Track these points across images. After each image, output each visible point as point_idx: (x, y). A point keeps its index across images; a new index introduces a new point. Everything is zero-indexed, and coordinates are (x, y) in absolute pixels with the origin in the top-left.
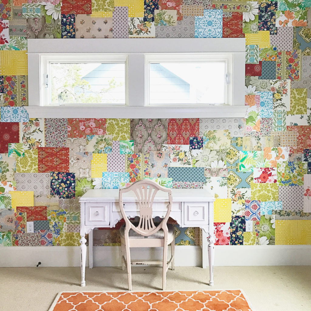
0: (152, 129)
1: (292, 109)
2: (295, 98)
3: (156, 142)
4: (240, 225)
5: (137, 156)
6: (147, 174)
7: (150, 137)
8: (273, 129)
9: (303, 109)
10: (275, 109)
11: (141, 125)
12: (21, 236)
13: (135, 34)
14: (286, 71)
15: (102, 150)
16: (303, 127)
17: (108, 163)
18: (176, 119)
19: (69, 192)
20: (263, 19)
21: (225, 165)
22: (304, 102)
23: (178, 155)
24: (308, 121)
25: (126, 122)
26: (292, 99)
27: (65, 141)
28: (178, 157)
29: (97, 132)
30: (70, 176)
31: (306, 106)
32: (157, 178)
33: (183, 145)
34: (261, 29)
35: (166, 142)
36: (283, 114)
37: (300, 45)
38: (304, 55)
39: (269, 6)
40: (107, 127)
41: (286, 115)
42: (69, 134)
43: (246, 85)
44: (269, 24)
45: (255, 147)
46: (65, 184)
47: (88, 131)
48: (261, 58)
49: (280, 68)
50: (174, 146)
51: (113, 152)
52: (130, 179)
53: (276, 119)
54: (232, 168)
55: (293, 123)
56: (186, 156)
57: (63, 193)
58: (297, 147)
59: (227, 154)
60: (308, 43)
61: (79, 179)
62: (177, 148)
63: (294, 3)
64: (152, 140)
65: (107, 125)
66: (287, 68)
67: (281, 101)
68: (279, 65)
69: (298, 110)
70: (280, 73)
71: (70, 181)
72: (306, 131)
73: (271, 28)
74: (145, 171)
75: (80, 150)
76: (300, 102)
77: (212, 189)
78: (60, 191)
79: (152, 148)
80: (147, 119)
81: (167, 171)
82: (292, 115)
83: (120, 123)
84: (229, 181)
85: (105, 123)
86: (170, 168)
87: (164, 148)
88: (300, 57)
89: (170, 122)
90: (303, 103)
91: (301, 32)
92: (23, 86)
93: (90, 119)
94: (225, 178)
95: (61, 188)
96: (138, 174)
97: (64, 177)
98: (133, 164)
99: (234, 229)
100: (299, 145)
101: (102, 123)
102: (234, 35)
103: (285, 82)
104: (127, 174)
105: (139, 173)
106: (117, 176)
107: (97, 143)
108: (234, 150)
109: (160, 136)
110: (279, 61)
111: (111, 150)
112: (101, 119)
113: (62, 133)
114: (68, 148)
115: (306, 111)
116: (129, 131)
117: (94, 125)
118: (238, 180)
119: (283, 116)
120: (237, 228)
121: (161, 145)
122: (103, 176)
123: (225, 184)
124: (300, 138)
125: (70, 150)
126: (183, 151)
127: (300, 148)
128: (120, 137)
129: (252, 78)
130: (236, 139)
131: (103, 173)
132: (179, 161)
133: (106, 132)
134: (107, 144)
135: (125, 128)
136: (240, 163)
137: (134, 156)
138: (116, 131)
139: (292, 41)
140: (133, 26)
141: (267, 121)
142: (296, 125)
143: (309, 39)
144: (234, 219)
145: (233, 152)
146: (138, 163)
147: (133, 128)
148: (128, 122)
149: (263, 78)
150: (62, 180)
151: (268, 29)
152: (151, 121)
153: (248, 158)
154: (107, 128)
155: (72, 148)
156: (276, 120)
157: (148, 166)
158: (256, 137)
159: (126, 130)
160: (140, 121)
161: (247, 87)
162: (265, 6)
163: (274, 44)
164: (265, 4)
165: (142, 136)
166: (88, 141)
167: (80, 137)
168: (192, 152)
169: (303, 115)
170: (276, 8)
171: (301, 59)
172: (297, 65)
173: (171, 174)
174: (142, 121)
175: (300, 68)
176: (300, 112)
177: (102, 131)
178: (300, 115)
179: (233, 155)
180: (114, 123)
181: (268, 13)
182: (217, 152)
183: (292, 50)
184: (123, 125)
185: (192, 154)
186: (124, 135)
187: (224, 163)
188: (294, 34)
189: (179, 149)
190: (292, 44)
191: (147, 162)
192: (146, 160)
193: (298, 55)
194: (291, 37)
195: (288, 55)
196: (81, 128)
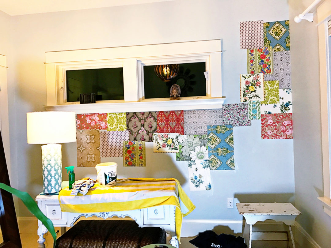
0: (144, 120)
1: (266, 99)
2: (268, 89)
3: (148, 131)
5: (133, 143)
6: (141, 158)
7: (143, 127)
8: (249, 117)
9: (276, 99)
10: (250, 100)
11: (135, 118)
14: (258, 66)
16: (276, 115)
18: (164, 111)
21: (207, 150)
22: (277, 92)
23: (167, 142)
24: (281, 109)
25: (123, 115)
26: (265, 90)
29: (100, 124)
31: (278, 96)
33: (170, 134)
35: (156, 131)
36: (257, 104)
37: (271, 42)
38: (275, 51)
40: (108, 120)
41: (260, 105)
42: (79, 126)
47: (93, 123)
49: (253, 64)
50: (163, 134)
52: (128, 163)
53: (251, 109)
54: (213, 153)
55: (267, 112)
56: (173, 142)
58: (271, 132)
59: (208, 140)
60: (278, 40)
64: (145, 129)
65: (108, 118)
66: (260, 64)
67: (255, 92)
68: (252, 61)
69: (271, 100)
70: (253, 68)
72: (280, 119)
74: (139, 156)
76: (273, 93)
77: (196, 171)
80: (140, 113)
82: (266, 105)
83: (119, 116)
84: (211, 164)
85: (106, 117)
87: (155, 137)
88: (271, 53)
89: (159, 114)
91: (271, 32)
93: (94, 114)
94: (207, 161)
98: (129, 150)
100: (274, 131)
101: (104, 117)
103: (258, 76)
105: (135, 157)
108: (214, 136)
109: (151, 126)
110: (252, 57)
112: (103, 114)
115: (279, 101)
116: (126, 123)
117: (98, 119)
118: (219, 163)
119: (257, 106)
121: (152, 133)
124: (274, 125)
126: (171, 138)
127: (274, 134)
128: (118, 128)
130: (216, 127)
132: (167, 147)
133: (108, 124)
135: (122, 120)
137: (131, 143)
138: (115, 123)
139: (263, 40)
141: (243, 111)
142: (270, 113)
143: (278, 36)
145: (214, 138)
146: (134, 149)
147: (129, 120)
148: (124, 116)
152: (143, 113)
155: (81, 138)
157: (142, 152)
159: (124, 122)
163: (246, 43)
165: (137, 126)
167: (87, 129)
168: (178, 139)
169: (276, 104)
171: (272, 55)
172: (269, 61)
174: (136, 114)
175: (271, 63)
176: (273, 102)
177: (104, 123)
178: (273, 104)
179: (213, 141)
180: (113, 116)
182: (200, 139)
183: (263, 47)
184: (121, 117)
185: (178, 140)
186: (122, 126)
187: (206, 148)
188: (265, 33)
189: (167, 137)
190: (264, 42)
191: (141, 148)
192: (140, 146)
193: (269, 51)
194: (262, 36)
195: (260, 52)
196: (87, 122)
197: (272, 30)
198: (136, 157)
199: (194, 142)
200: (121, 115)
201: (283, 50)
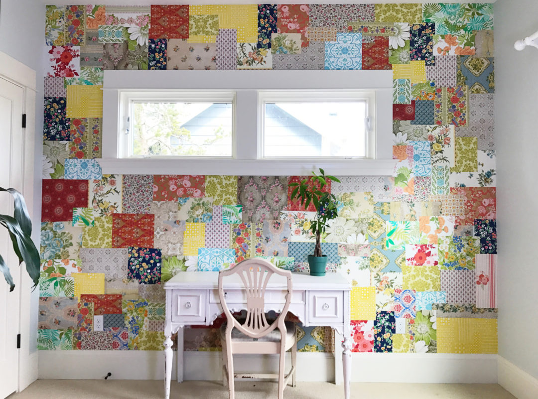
0: (266, 189)
1: (457, 165)
2: (460, 149)
3: (272, 207)
4: (387, 324)
5: (247, 226)
6: (259, 251)
7: (264, 201)
8: (432, 191)
9: (472, 164)
10: (434, 164)
11: (252, 185)
12: (86, 336)
13: (246, 64)
14: (447, 113)
15: (199, 217)
16: (473, 190)
17: (206, 236)
18: (299, 176)
19: (153, 276)
20: (416, 45)
21: (366, 240)
22: (474, 155)
23: (302, 226)
24: (479, 181)
25: (232, 180)
27: (149, 205)
28: (301, 228)
29: (193, 194)
30: (155, 252)
31: (476, 160)
32: (273, 257)
33: (308, 213)
34: (413, 58)
35: (286, 207)
36: (445, 172)
37: (466, 79)
38: (473, 92)
39: (423, 28)
41: (449, 173)
42: (155, 196)
43: (394, 132)
44: (424, 51)
45: (407, 216)
46: (147, 264)
47: (180, 192)
48: (414, 96)
49: (440, 110)
50: (296, 213)
51: (214, 221)
52: (237, 258)
53: (435, 178)
54: (375, 245)
55: (458, 184)
57: (145, 277)
58: (465, 216)
59: (369, 225)
60: (477, 77)
61: (167, 257)
62: (301, 216)
63: (458, 24)
64: (267, 204)
65: (206, 184)
66: (450, 110)
67: (442, 153)
68: (438, 106)
69: (466, 166)
70: (439, 116)
71: (154, 260)
72: (477, 195)
73: (426, 57)
74: (256, 247)
75: (169, 217)
76: (468, 155)
77: (348, 273)
78: (141, 274)
79: (266, 216)
80: (260, 177)
81: (287, 247)
82: (457, 173)
83: (224, 182)
84: (373, 263)
85: (204, 182)
86: (290, 243)
87: (283, 216)
88: (466, 95)
89: (292, 181)
90: (472, 156)
91: (467, 63)
92: (96, 132)
93: (184, 176)
94: (366, 259)
95: (141, 269)
96: (247, 251)
97: (146, 254)
98: (240, 238)
99: (380, 330)
100: (468, 214)
101: (199, 182)
102: (377, 66)
103: (448, 128)
104: (232, 251)
105: (249, 250)
106: (218, 254)
107: (192, 208)
108: (378, 219)
109: (277, 199)
110: (439, 100)
111: (211, 217)
112: (199, 177)
113: (146, 195)
114: (153, 215)
115: (476, 168)
116: (236, 193)
117: (189, 184)
118: (385, 261)
119: (444, 174)
120: (383, 328)
121: (278, 211)
122: (199, 254)
123: (367, 266)
124: (469, 204)
125: (156, 217)
126: (309, 220)
127: (469, 218)
128: (223, 200)
129: (402, 122)
130: (382, 205)
131: (199, 249)
132: (303, 234)
133: (205, 193)
134: (206, 210)
135: (230, 188)
136: (387, 237)
137: (242, 226)
138: (219, 192)
139: (456, 74)
140: (242, 54)
141: (423, 181)
142: (463, 186)
143: (478, 71)
144: (379, 316)
145: (377, 222)
146: (247, 235)
147: (241, 189)
148: (234, 181)
149: (417, 123)
150: (144, 258)
151: (423, 58)
152: (266, 179)
153: (398, 231)
154: (206, 188)
155: (159, 215)
156: (436, 180)
157: (261, 241)
158: (408, 202)
159: (232, 191)
160: (251, 179)
161: (396, 135)
162: (418, 28)
163: (431, 78)
164: (419, 26)
165: (254, 199)
166: (181, 205)
167: (169, 201)
169: (472, 173)
170: (433, 31)
171: (468, 98)
172: (463, 106)
173: (292, 252)
174: (253, 179)
175: (466, 110)
176: (469, 169)
177: (199, 192)
178: (469, 173)
179: (377, 227)
180: (216, 181)
181: (422, 37)
182: (355, 222)
183: (456, 86)
184: (228, 183)
186: (229, 198)
187: (364, 237)
188: (458, 65)
189: (303, 217)
190: (456, 78)
191: (259, 234)
192: (258, 232)
193: (464, 92)
194: (454, 68)
195: (450, 92)
196: (171, 188)
197: (468, 61)
198: (251, 248)
199: (346, 228)
200: (229, 180)
201: (485, 92)
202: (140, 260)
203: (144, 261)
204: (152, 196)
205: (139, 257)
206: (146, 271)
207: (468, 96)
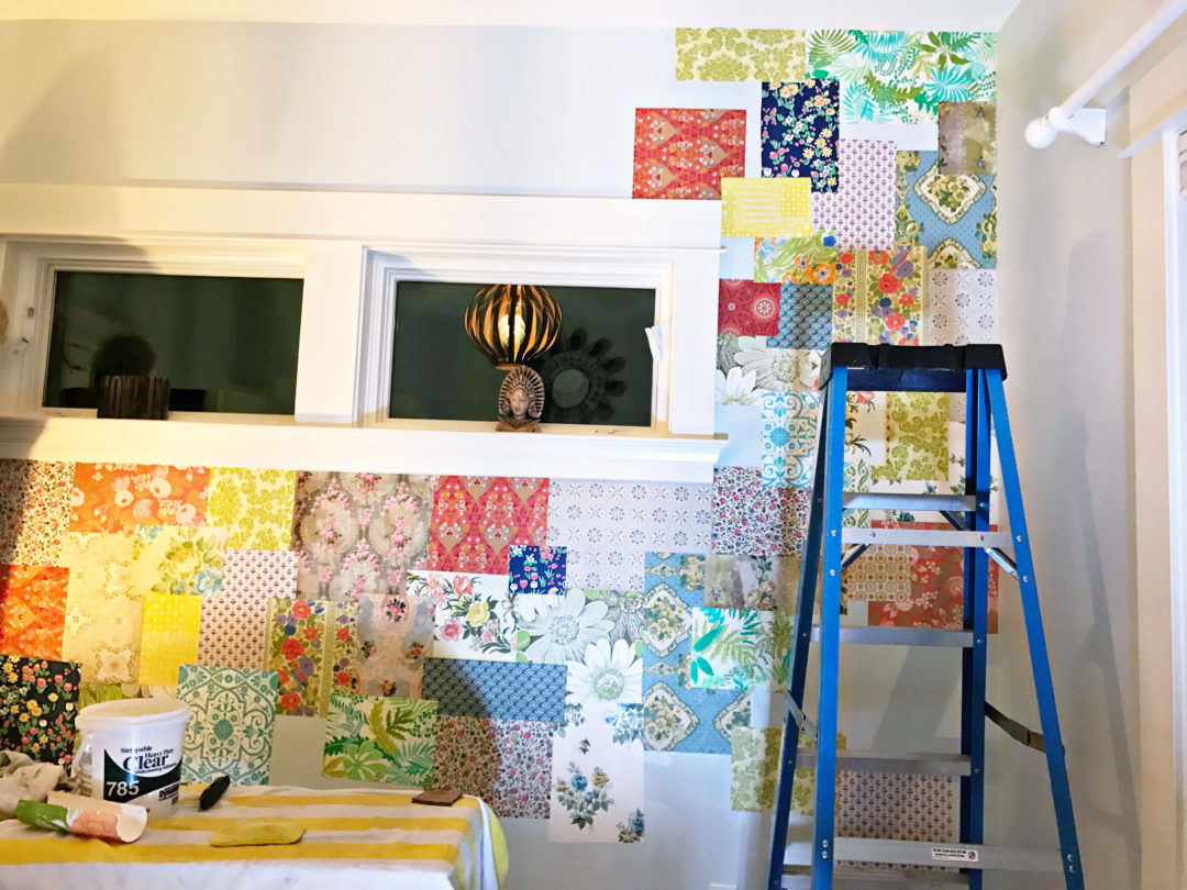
0: (373, 509)
1: (893, 460)
2: (902, 418)
3: (384, 559)
5: (313, 609)
6: (342, 679)
7: (364, 540)
9: (933, 460)
11: (335, 497)
14: (868, 320)
15: (187, 580)
17: (202, 632)
18: (465, 477)
19: (53, 736)
20: (788, 138)
21: (636, 658)
22: (938, 435)
23: (465, 614)
25: (281, 482)
26: (891, 421)
27: (57, 542)
28: (462, 620)
29: (174, 516)
30: (62, 673)
31: (945, 449)
32: (381, 698)
33: (485, 577)
34: (779, 171)
35: (423, 560)
36: (859, 478)
37: (922, 230)
38: (938, 264)
39: (808, 93)
40: (213, 499)
41: (870, 481)
42: (76, 518)
43: (720, 367)
44: (808, 154)
45: (750, 595)
46: (40, 705)
47: (143, 507)
48: (779, 272)
49: (849, 310)
50: (450, 576)
51: (225, 593)
52: (280, 697)
54: (662, 673)
55: (894, 513)
56: (493, 616)
57: (31, 739)
58: (911, 602)
59: (645, 617)
60: (950, 224)
61: (93, 688)
62: (464, 588)
63: (900, 86)
64: (372, 550)
65: (212, 490)
66: (874, 311)
67: (852, 426)
68: (843, 299)
69: (915, 463)
70: (845, 327)
71: (59, 695)
73: (814, 169)
74: (336, 668)
75: (108, 578)
76: (923, 435)
77: (585, 751)
78: (22, 730)
79: (367, 583)
80: (358, 476)
81: (419, 674)
82: (891, 483)
83: (260, 486)
84: (652, 724)
85: (206, 484)
86: (430, 660)
87: (414, 585)
88: (921, 273)
89: (444, 488)
90: (934, 438)
91: (924, 189)
93: (154, 467)
94: (635, 711)
95: (24, 717)
96: (310, 679)
97: (40, 676)
98: (294, 641)
100: (920, 597)
101: (194, 483)
102: (681, 190)
104: (270, 676)
105: (316, 676)
106: (233, 684)
107: (170, 556)
108: (672, 602)
109: (400, 538)
110: (846, 284)
111: (218, 582)
112: (194, 470)
113: (51, 516)
114: (66, 571)
115: (946, 470)
116: (290, 517)
117: (165, 489)
118: (686, 720)
119: (857, 483)
121: (402, 570)
122: (179, 682)
123: (636, 732)
124: (923, 569)
125: (72, 575)
126: (484, 599)
128: (254, 536)
129: (745, 341)
130: (682, 563)
131: (181, 668)
132: (466, 636)
133: (208, 515)
134: (206, 562)
135: (275, 502)
136: (693, 652)
137: (302, 610)
138: (243, 514)
139: (892, 216)
141: (798, 501)
142: (907, 518)
143: (953, 210)
145: (669, 609)
146: (313, 636)
147: (304, 505)
148: (286, 484)
149: (785, 343)
150: (34, 686)
151: (805, 171)
152: (371, 482)
153: (725, 635)
154: (209, 501)
155: (80, 571)
157: (348, 652)
158: (754, 557)
159: (280, 511)
160: (334, 480)
161: (726, 375)
162: (794, 93)
163: (825, 226)
164: (796, 87)
165: (336, 535)
166: (141, 546)
167: (111, 532)
168: (516, 602)
169: (933, 483)
170: (833, 102)
171: (927, 281)
172: (911, 302)
173: (434, 687)
174: (339, 481)
175: (920, 312)
176: (924, 471)
177: (191, 510)
178: (924, 482)
179: (667, 622)
180: (238, 482)
181: (804, 117)
182: (610, 608)
183: (892, 247)
184: (270, 491)
185: (515, 609)
186: (270, 531)
187: (633, 651)
188: (900, 192)
189: (468, 590)
190: (894, 226)
191: (347, 632)
192: (343, 626)
193: (915, 265)
194: (890, 201)
195: (877, 263)
196: (118, 499)
197: (927, 182)
198: (320, 673)
199: (584, 622)
200: (273, 482)
201: (970, 266)
202: (23, 691)
203: (32, 694)
204: (68, 519)
205: (19, 684)
206: (35, 722)
207: (927, 275)
